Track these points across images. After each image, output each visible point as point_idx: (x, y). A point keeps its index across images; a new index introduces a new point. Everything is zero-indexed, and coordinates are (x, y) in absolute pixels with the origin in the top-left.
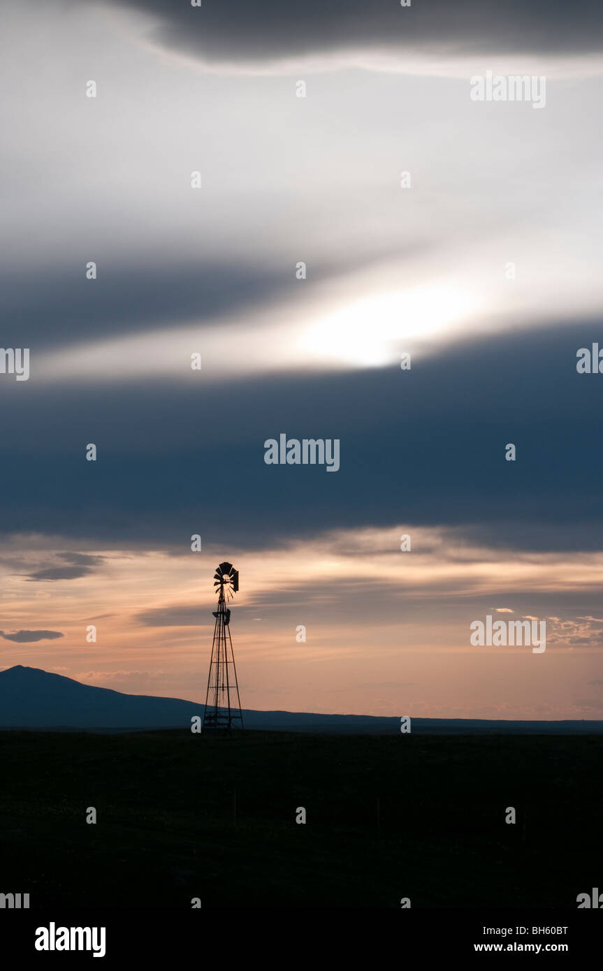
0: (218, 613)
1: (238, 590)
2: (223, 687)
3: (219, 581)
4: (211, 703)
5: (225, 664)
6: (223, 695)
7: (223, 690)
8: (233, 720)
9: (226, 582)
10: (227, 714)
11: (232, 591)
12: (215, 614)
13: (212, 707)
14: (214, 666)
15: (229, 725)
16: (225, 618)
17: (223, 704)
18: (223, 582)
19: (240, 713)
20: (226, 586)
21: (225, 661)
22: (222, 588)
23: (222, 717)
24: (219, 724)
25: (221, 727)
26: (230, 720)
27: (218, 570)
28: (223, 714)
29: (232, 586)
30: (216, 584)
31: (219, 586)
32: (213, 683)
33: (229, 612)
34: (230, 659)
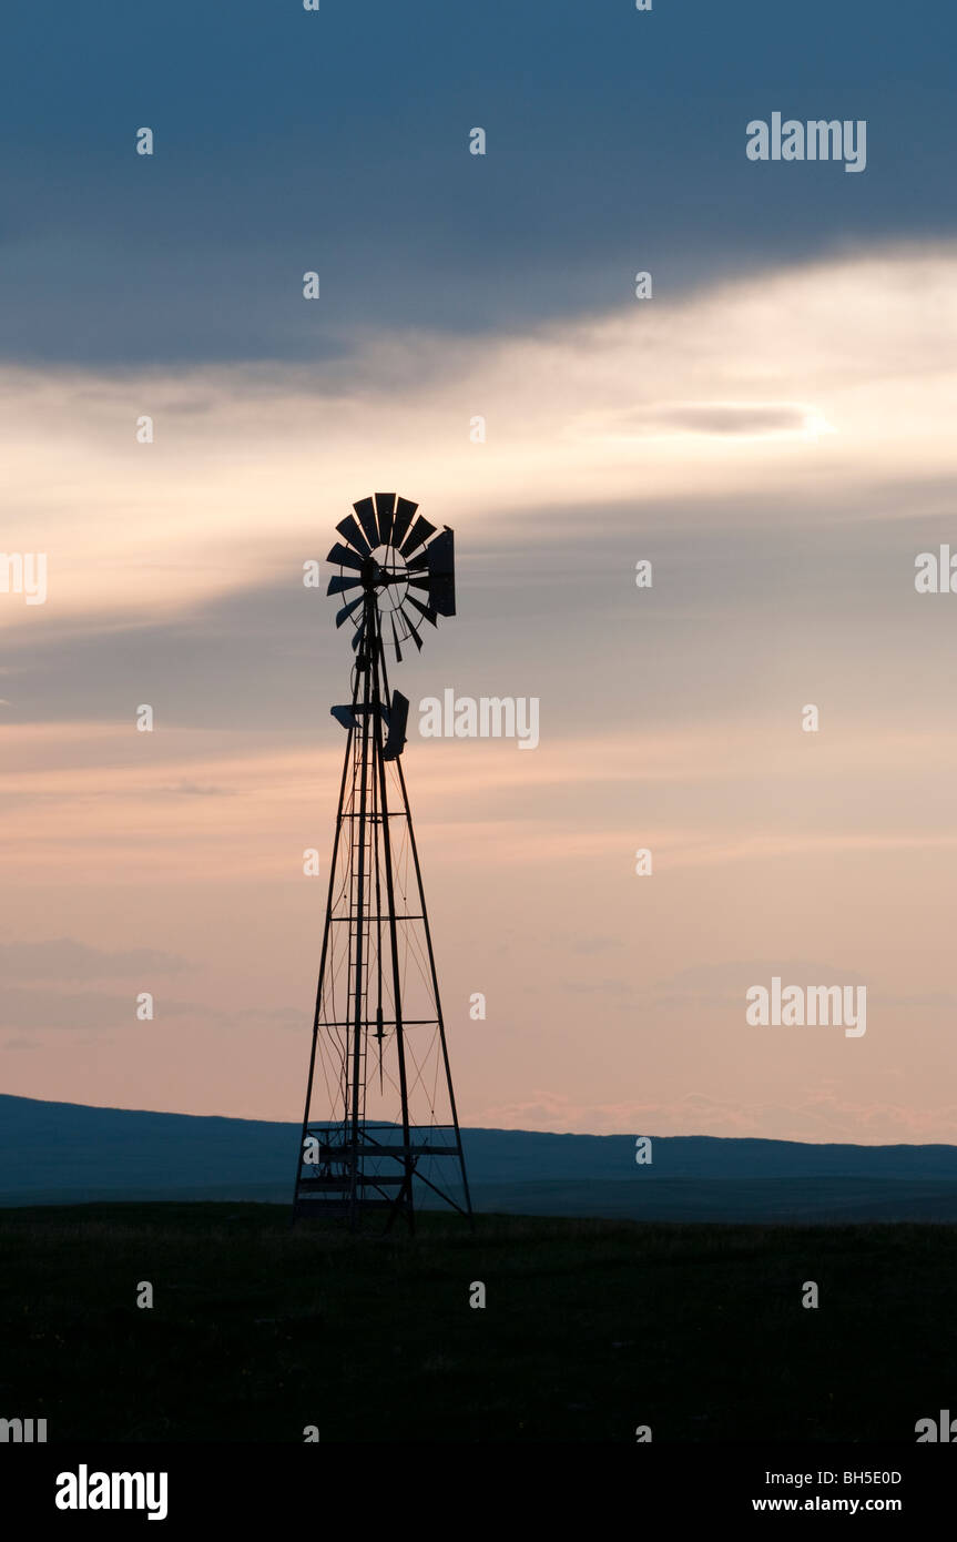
0: (354, 709)
1: (450, 610)
2: (380, 1023)
3: (356, 574)
5: (386, 925)
6: (378, 1055)
7: (380, 1035)
8: (424, 1163)
9: (388, 580)
10: (397, 1140)
11: (415, 615)
12: (344, 715)
13: (333, 1123)
14: (341, 931)
15: (406, 1182)
16: (385, 729)
18: (374, 577)
19: (454, 1142)
20: (388, 597)
21: (385, 912)
22: (370, 600)
23: (377, 1150)
24: (365, 1181)
25: (372, 1193)
26: (410, 1167)
27: (346, 527)
28: (382, 1139)
29: (423, 596)
30: (337, 585)
31: (359, 591)
32: (338, 1006)
33: (401, 705)
34: (407, 903)
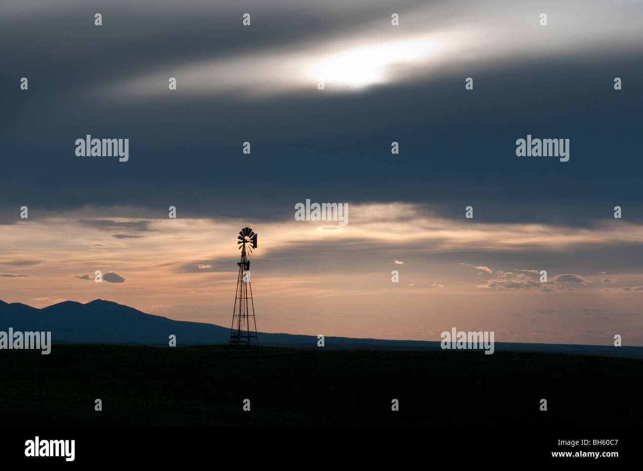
0: (241, 263)
1: (256, 247)
2: (244, 316)
3: (242, 241)
4: (235, 327)
5: (246, 299)
6: (244, 321)
7: (244, 317)
8: (251, 339)
9: (247, 242)
10: (247, 335)
11: (251, 248)
12: (239, 264)
13: (236, 330)
14: (238, 300)
15: (248, 342)
16: (246, 267)
17: (244, 328)
18: (245, 241)
19: (256, 335)
20: (247, 245)
21: (245, 297)
22: (244, 245)
23: (243, 337)
24: (241, 342)
25: (242, 344)
26: (249, 340)
27: (241, 233)
28: (244, 335)
29: (252, 244)
30: (239, 243)
31: (242, 244)
32: (237, 313)
33: (249, 262)
34: (249, 296)
